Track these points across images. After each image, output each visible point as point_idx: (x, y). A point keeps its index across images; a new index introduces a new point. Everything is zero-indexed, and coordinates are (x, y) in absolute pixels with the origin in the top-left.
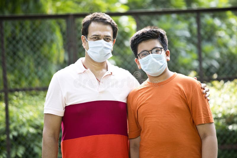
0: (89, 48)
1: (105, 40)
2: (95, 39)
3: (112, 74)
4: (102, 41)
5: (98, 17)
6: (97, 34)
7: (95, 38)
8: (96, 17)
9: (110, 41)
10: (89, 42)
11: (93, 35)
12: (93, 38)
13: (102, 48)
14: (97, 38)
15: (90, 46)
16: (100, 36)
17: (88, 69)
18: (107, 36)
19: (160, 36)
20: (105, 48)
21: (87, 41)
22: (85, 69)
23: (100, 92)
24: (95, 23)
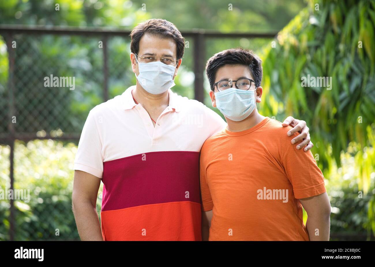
0: (139, 73)
1: (162, 61)
2: (148, 60)
3: (176, 111)
4: (159, 63)
5: (155, 27)
6: (152, 53)
7: (149, 58)
8: (150, 27)
9: (172, 63)
10: (139, 63)
11: (145, 53)
12: (146, 58)
13: (158, 73)
14: (151, 58)
15: (140, 70)
16: (156, 55)
17: (139, 104)
18: (166, 56)
19: (253, 63)
20: (163, 73)
21: (137, 63)
22: (134, 104)
23: (155, 140)
24: (149, 36)
